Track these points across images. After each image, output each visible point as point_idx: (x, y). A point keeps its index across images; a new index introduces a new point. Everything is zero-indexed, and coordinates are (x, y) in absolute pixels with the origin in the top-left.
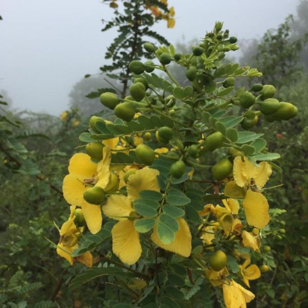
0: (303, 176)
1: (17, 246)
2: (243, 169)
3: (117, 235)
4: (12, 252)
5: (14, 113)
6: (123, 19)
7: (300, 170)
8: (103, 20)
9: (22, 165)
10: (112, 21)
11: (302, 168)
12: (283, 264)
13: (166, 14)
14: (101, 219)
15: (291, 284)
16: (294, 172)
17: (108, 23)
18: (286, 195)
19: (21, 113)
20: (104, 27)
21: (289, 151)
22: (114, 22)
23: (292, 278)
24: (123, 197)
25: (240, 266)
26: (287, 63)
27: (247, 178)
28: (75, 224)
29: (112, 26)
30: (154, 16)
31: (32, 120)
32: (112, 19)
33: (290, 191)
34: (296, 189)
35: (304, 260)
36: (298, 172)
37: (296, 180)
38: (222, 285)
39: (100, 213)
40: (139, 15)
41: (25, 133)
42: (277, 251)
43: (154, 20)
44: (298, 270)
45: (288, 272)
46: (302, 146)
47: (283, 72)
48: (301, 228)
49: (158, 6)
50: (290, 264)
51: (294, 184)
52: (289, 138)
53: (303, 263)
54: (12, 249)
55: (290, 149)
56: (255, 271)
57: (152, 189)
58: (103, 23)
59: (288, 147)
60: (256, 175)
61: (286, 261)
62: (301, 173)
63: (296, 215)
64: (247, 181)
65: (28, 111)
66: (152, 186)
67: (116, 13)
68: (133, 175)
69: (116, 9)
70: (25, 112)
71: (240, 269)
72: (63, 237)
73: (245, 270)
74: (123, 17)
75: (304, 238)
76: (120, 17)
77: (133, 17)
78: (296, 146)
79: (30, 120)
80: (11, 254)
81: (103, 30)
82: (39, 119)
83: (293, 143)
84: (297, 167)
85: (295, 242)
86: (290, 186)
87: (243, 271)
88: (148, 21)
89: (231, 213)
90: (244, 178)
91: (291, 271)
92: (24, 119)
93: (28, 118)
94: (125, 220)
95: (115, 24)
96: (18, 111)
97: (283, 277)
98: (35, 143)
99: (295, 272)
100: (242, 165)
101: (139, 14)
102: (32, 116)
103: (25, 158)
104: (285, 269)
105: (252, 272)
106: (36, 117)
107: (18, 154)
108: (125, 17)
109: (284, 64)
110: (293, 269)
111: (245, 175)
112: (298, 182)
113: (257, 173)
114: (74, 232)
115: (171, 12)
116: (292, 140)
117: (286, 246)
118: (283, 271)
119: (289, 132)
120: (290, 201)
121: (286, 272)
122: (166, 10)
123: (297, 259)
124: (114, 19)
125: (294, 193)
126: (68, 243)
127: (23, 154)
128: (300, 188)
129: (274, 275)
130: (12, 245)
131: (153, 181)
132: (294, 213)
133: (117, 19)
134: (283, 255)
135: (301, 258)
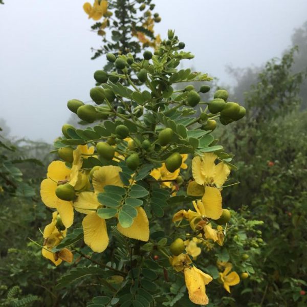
0: (293, 202)
1: (17, 268)
2: (202, 169)
3: (86, 227)
4: (12, 273)
5: (12, 142)
6: (111, 47)
7: (291, 197)
8: (92, 48)
9: (18, 188)
10: (100, 49)
11: (292, 194)
12: (273, 286)
13: (153, 41)
14: (73, 214)
15: (279, 303)
16: (285, 198)
17: (97, 52)
18: (277, 221)
19: (19, 141)
20: (93, 55)
21: (280, 180)
22: (103, 50)
23: (281, 298)
24: (91, 193)
25: (221, 274)
26: (287, 94)
27: (206, 177)
28: (57, 228)
29: (101, 54)
30: (141, 44)
31: (31, 149)
32: (101, 47)
33: (280, 217)
34: (286, 215)
35: (293, 281)
36: (288, 198)
37: (286, 206)
38: (183, 271)
39: (72, 209)
40: (127, 43)
41: (20, 158)
42: (267, 273)
43: (141, 48)
44: (286, 291)
45: (277, 293)
46: (293, 175)
47: (282, 103)
48: (290, 252)
49: (144, 33)
50: (280, 285)
51: (284, 211)
52: (281, 167)
53: (292, 284)
54: (12, 270)
55: (281, 177)
56: (235, 278)
57: (116, 185)
58: (92, 51)
59: (280, 176)
60: (215, 174)
61: (275, 282)
62: (291, 200)
63: (286, 240)
64: (207, 179)
65: (26, 139)
66: (115, 182)
67: (105, 41)
68: (97, 171)
69: (104, 36)
70: (23, 140)
71: (220, 276)
72: (47, 240)
73: (225, 277)
74: (111, 45)
75: (293, 261)
76: (109, 45)
77: (121, 45)
78: (287, 174)
79: (28, 148)
80: (12, 275)
81: (93, 58)
82: (37, 148)
83: (285, 172)
84: (287, 193)
85: (285, 265)
86: (281, 212)
87: (224, 278)
88: (134, 48)
89: (201, 217)
90: (203, 177)
91: (280, 292)
92: (22, 148)
93: (26, 146)
94: (93, 213)
95: (104, 52)
96: (16, 139)
97: (273, 297)
98: (34, 171)
99: (284, 293)
100: (201, 165)
101: (126, 41)
102: (30, 145)
103: (20, 180)
104: (275, 290)
105: (232, 279)
106: (34, 145)
107: (13, 177)
108: (113, 45)
109: (283, 95)
110: (282, 290)
111: (204, 174)
112: (289, 208)
113: (215, 173)
114: (58, 236)
115: (158, 39)
116: (283, 168)
117: (275, 268)
118: (273, 291)
119: (281, 161)
120: (281, 226)
121: (275, 293)
122: (153, 38)
123: (286, 280)
124: (103, 47)
125: (284, 218)
126: (51, 245)
127: (18, 177)
128: (290, 214)
129: (264, 295)
130: (12, 267)
131: (117, 177)
132: (284, 238)
133: (105, 47)
134: (273, 277)
135: (290, 280)
